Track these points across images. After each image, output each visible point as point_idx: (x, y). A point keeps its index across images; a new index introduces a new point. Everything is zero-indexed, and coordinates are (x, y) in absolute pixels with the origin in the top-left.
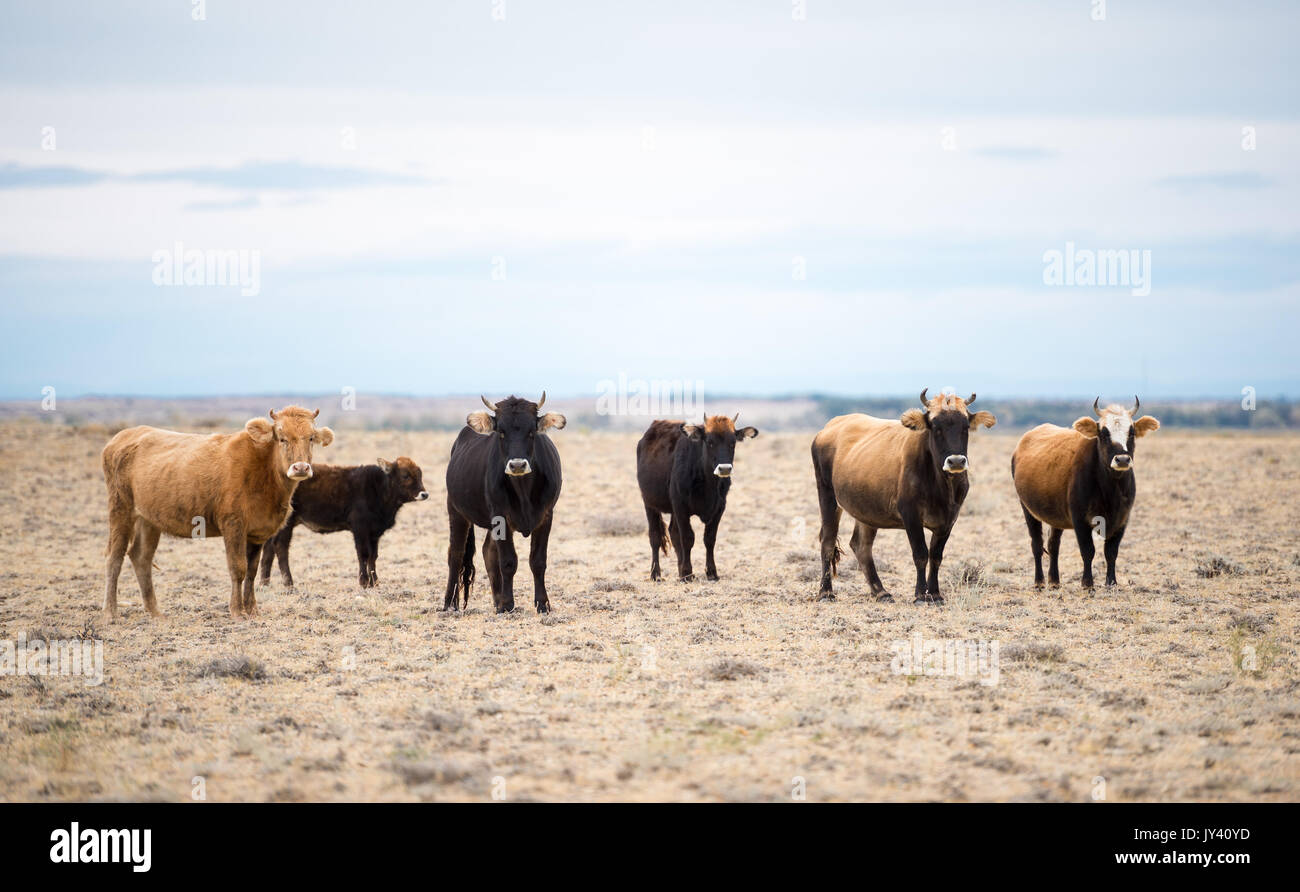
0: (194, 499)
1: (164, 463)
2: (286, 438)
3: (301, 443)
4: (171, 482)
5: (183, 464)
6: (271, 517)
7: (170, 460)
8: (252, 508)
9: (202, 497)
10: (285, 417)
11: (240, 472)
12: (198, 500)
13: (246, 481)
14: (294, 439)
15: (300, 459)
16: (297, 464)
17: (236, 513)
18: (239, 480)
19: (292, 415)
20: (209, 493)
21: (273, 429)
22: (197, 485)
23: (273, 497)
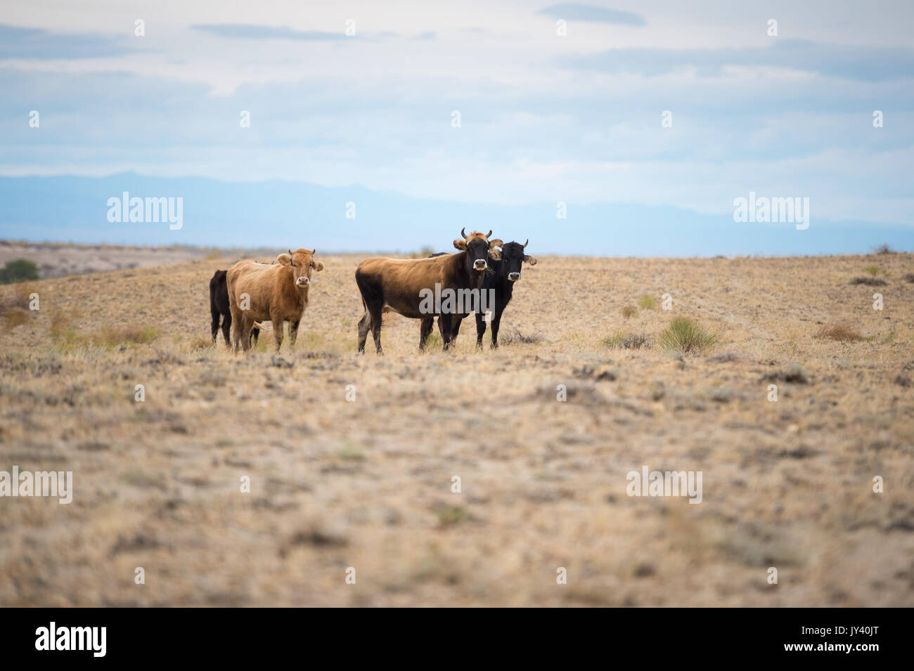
0: (260, 298)
1: (249, 279)
2: (296, 264)
3: (304, 267)
4: (251, 289)
5: (257, 279)
6: (296, 309)
7: (251, 278)
8: (285, 305)
9: (264, 298)
10: (297, 254)
11: (281, 285)
12: (262, 299)
13: (283, 290)
14: (301, 265)
15: (303, 275)
16: (301, 278)
17: (278, 307)
18: (280, 289)
19: (301, 252)
20: (267, 295)
21: (291, 260)
22: (262, 291)
23: (295, 298)
